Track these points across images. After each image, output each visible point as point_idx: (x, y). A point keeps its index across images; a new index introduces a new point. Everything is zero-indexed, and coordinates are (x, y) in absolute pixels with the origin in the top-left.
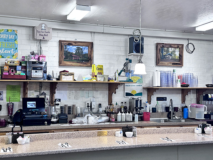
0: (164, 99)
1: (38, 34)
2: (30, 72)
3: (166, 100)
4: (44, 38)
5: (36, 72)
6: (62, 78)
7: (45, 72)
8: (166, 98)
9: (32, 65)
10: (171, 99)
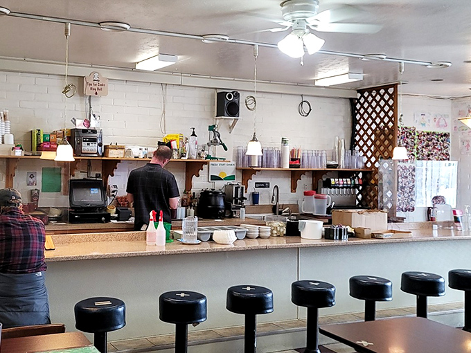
0: (266, 185)
1: (89, 87)
2: (80, 144)
3: (269, 187)
4: (96, 94)
5: (88, 144)
6: (108, 153)
7: (100, 145)
8: (269, 183)
9: (82, 134)
10: (276, 186)
